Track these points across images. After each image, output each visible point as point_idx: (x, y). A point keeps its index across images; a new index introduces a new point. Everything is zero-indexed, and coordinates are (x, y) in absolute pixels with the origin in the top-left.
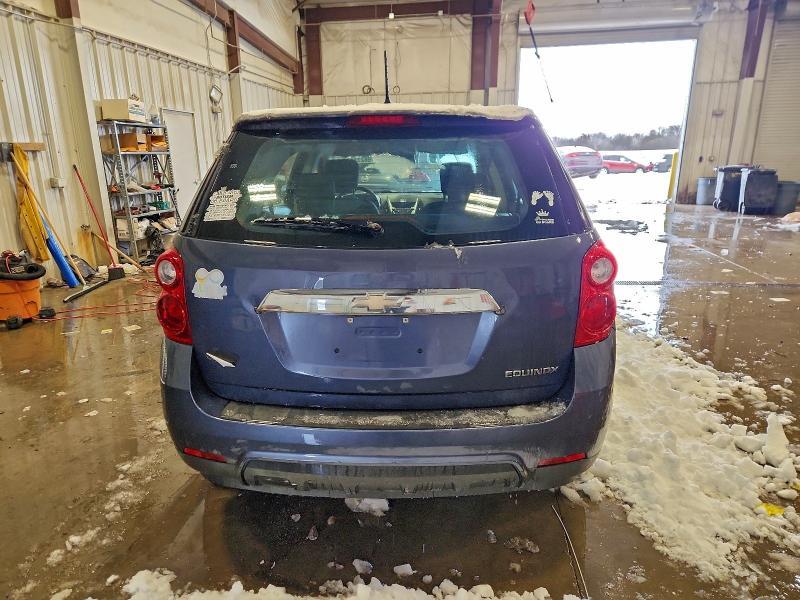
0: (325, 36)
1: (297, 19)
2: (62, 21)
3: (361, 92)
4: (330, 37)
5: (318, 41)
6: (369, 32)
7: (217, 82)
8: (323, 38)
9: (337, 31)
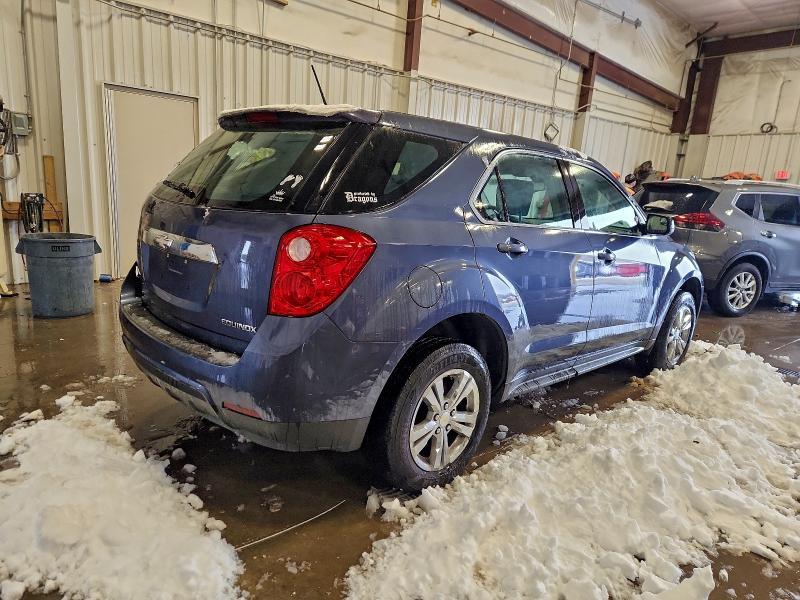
0: (726, 69)
1: (692, 53)
2: (406, 73)
3: (758, 131)
4: (733, 70)
5: (716, 76)
6: (787, 60)
7: (557, 121)
8: (723, 72)
9: (743, 63)
